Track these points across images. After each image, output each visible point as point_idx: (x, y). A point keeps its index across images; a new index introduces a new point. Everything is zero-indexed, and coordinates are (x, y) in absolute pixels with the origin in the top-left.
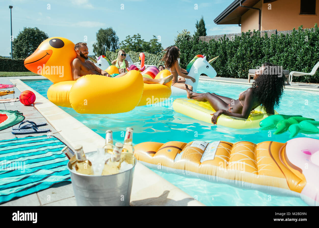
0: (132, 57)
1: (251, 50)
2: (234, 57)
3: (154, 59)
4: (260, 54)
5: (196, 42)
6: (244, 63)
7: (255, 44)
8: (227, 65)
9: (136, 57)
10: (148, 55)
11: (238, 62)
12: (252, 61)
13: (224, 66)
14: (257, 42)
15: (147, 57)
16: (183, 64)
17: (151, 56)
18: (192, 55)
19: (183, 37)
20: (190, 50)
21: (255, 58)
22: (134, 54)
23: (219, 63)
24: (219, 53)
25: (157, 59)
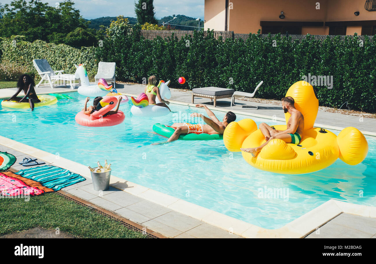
0: (41, 49)
1: (202, 56)
2: (184, 64)
3: (76, 55)
4: (213, 63)
5: (136, 38)
6: (195, 72)
7: (208, 49)
8: (176, 72)
9: (47, 50)
10: (67, 48)
11: (188, 70)
12: (204, 70)
13: (172, 74)
14: (210, 47)
15: (65, 52)
16: (120, 68)
17: (72, 50)
18: (132, 57)
19: (118, 29)
20: (129, 50)
21: (208, 67)
22: (44, 45)
23: (166, 70)
24: (165, 57)
25: (82, 56)
